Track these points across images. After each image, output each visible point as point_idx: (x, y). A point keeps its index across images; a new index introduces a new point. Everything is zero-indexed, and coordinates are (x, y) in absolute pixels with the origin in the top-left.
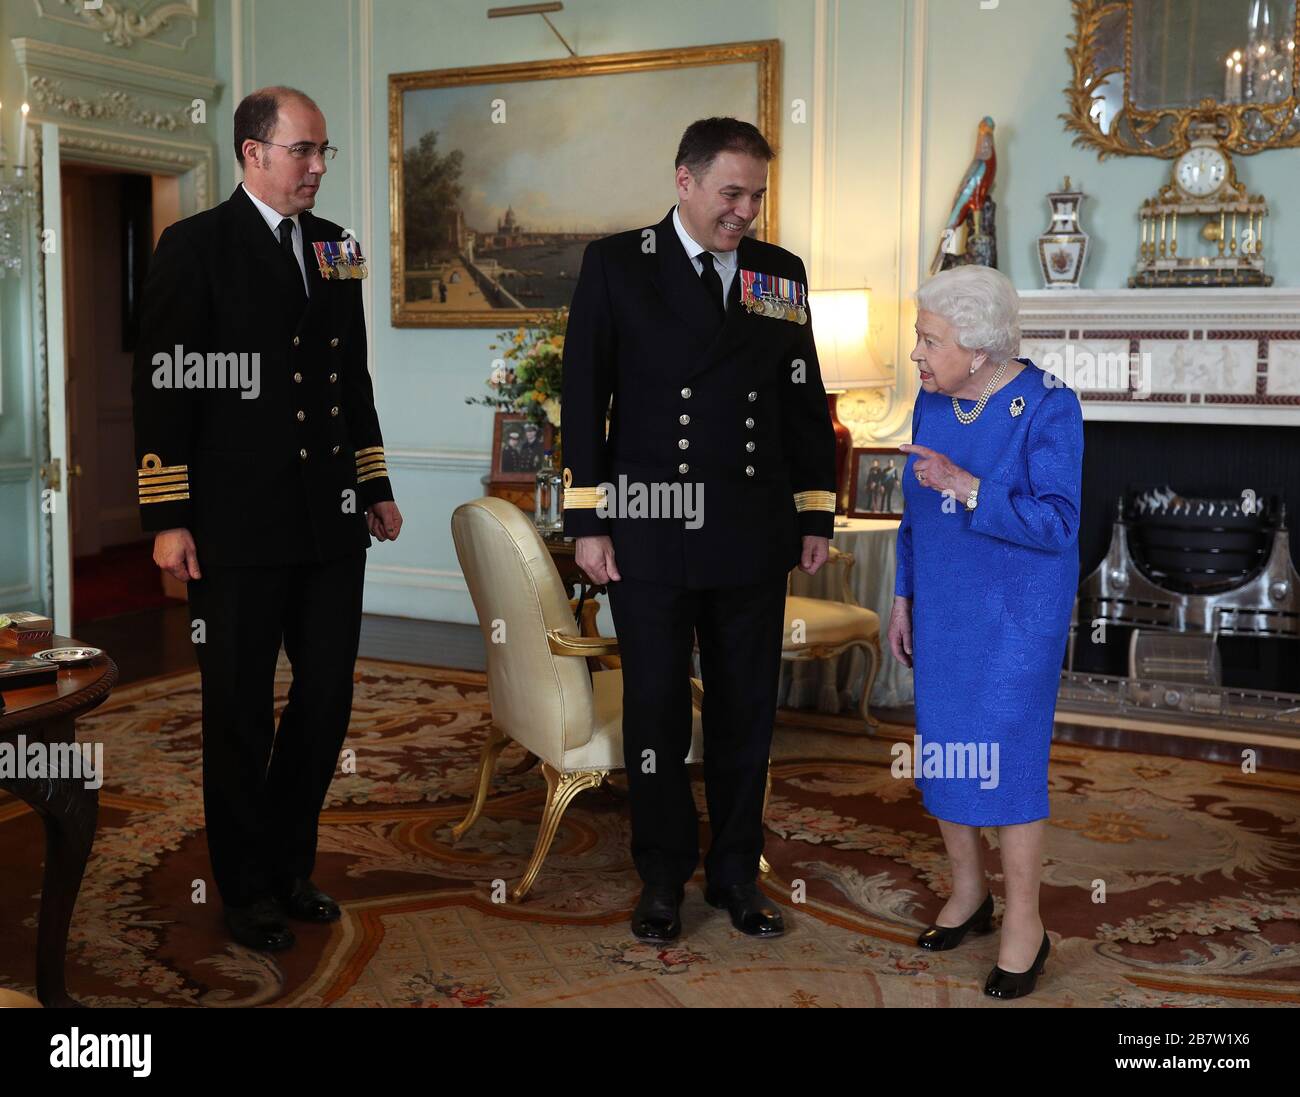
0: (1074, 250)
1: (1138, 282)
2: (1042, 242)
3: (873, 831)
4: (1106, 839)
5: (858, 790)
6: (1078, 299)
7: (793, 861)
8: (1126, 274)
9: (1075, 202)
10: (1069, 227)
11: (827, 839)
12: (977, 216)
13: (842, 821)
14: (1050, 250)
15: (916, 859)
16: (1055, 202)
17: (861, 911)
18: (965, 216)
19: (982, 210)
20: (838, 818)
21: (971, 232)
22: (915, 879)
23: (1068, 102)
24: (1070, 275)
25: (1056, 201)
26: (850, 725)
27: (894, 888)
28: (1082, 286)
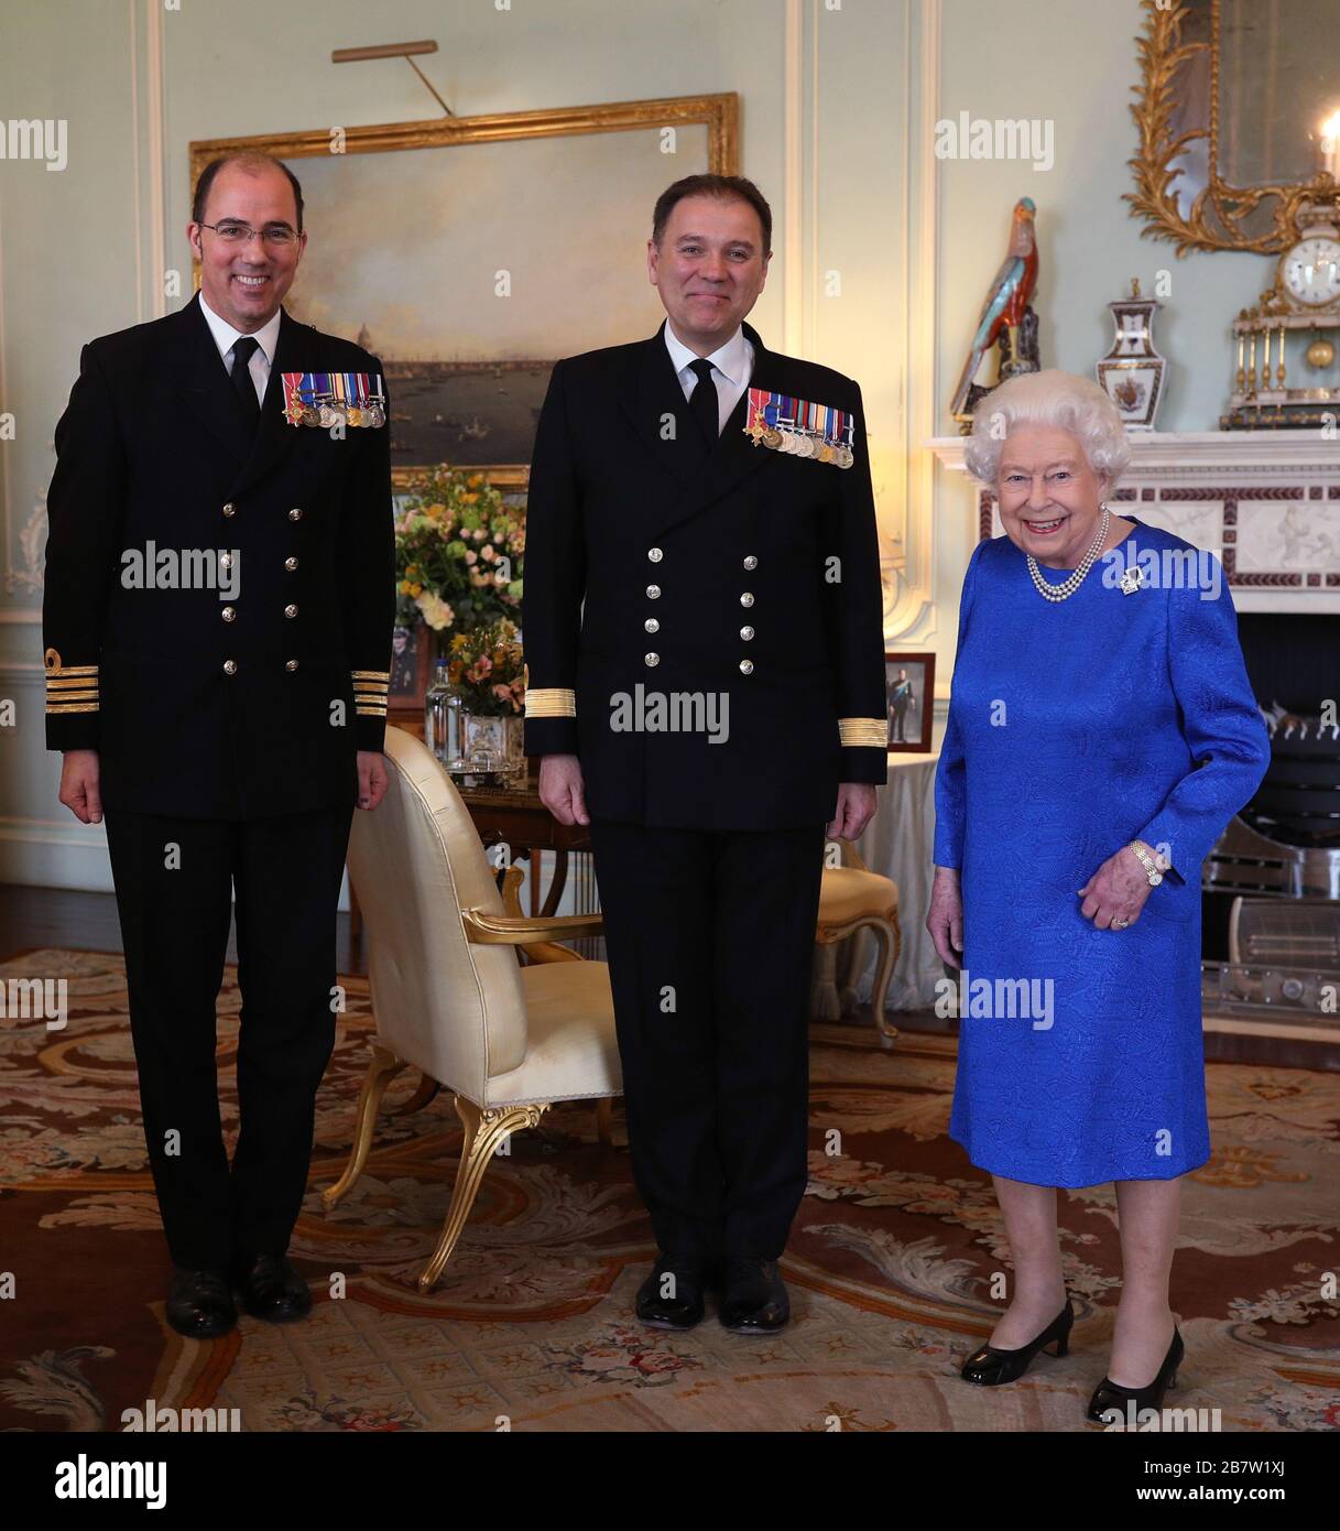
0: (1145, 379)
1: (1233, 423)
2: (1103, 369)
3: (908, 1180)
4: (1225, 1183)
5: (879, 1124)
6: (1153, 445)
7: (801, 1226)
8: (1217, 412)
9: (1146, 313)
10: (1139, 349)
11: (846, 1192)
12: (1013, 333)
13: (864, 1168)
14: (1114, 379)
15: (971, 1215)
16: (1120, 314)
17: (903, 1290)
18: (998, 333)
19: (1020, 324)
20: (857, 1164)
21: (1006, 356)
22: (973, 1245)
23: (1135, 178)
24: (1142, 414)
25: (1121, 312)
26: (859, 1036)
27: (945, 1257)
28: (1157, 429)
